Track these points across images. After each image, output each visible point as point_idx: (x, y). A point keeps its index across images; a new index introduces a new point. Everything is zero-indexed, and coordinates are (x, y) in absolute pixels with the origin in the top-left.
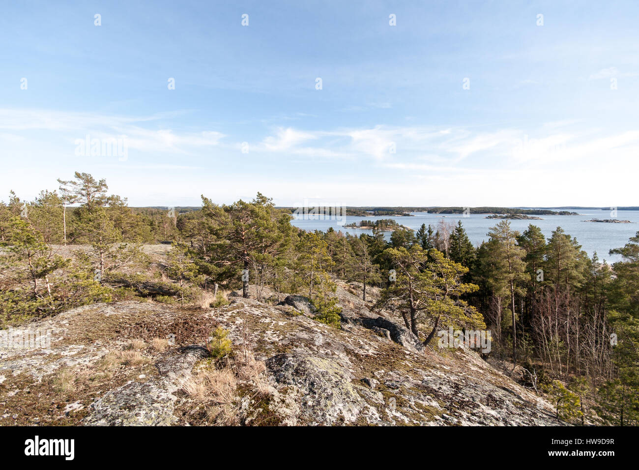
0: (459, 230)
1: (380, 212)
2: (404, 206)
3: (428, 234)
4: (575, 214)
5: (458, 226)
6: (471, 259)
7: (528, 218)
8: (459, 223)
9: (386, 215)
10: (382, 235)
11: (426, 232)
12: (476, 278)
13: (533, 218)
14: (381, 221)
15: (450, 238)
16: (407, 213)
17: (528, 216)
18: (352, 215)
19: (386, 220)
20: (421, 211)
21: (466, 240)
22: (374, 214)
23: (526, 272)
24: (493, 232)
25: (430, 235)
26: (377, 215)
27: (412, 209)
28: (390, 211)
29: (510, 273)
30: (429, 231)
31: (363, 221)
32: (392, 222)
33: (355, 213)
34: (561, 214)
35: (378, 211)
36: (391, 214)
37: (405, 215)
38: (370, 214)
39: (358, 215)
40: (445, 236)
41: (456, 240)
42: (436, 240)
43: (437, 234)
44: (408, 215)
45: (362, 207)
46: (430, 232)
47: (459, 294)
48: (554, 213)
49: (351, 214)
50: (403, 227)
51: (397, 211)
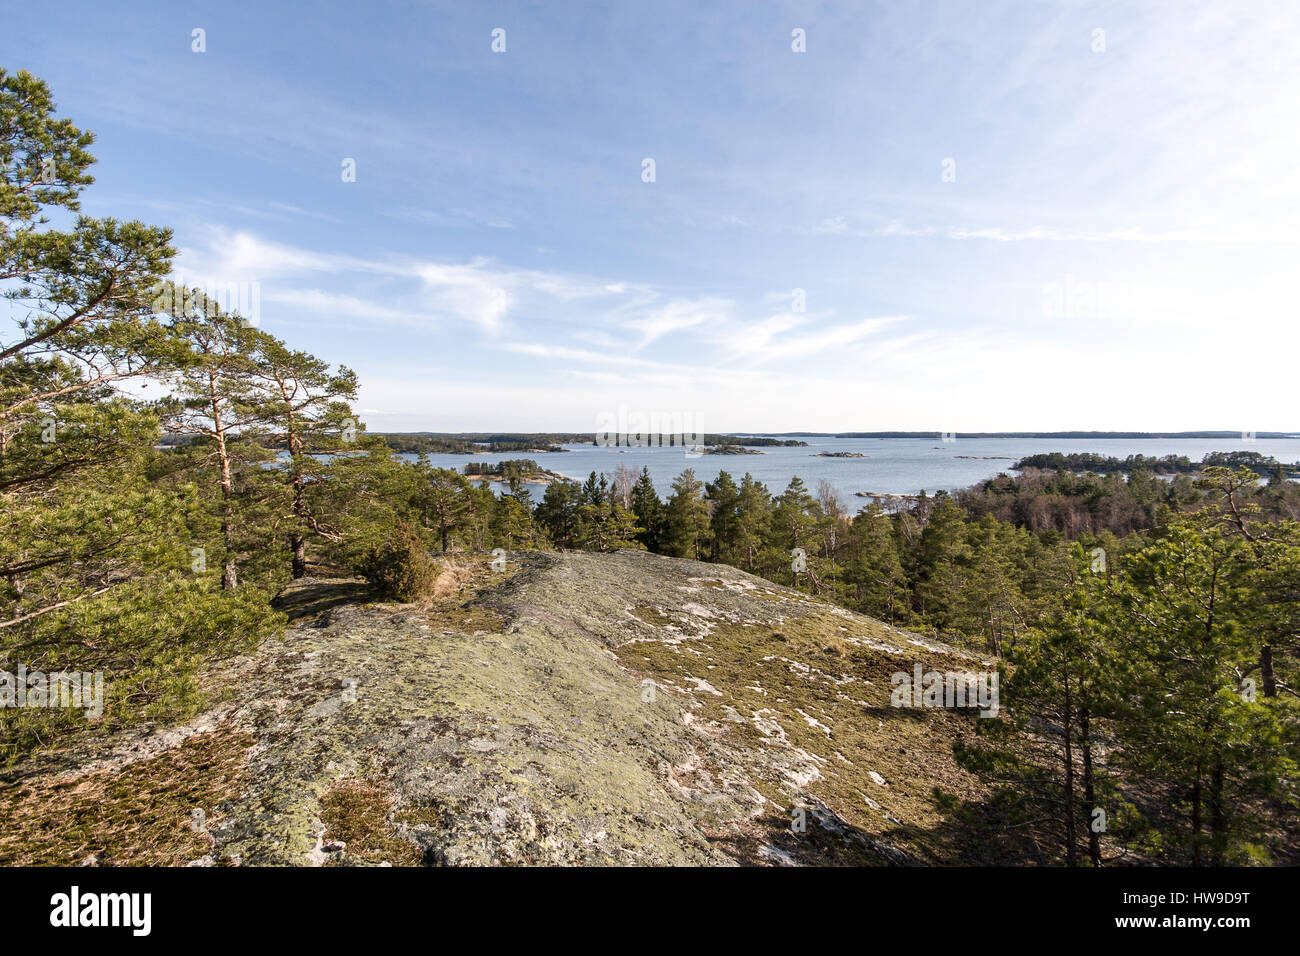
0: (645, 480)
1: (504, 444)
2: (548, 432)
3: (600, 487)
4: (804, 444)
5: (643, 475)
6: (659, 521)
7: (746, 453)
8: (645, 471)
9: (515, 449)
10: (527, 492)
11: (597, 485)
12: (664, 547)
13: (752, 452)
14: (508, 464)
15: (633, 493)
16: (556, 446)
17: (746, 448)
18: (443, 452)
19: (518, 461)
20: (582, 442)
21: (653, 495)
22: (492, 449)
23: (710, 529)
24: (677, 483)
25: (603, 488)
26: (497, 451)
27: (565, 438)
28: (525, 441)
29: (693, 531)
30: (601, 483)
31: (470, 465)
32: (529, 464)
33: (449, 446)
34: (789, 444)
35: (499, 442)
36: (526, 449)
37: (553, 450)
38: (483, 448)
39: (457, 452)
40: (626, 488)
41: (640, 494)
42: (612, 496)
43: (614, 487)
44: (559, 450)
45: (463, 435)
46: (603, 484)
47: (633, 536)
48: (778, 444)
49: (441, 449)
50: (552, 474)
51: (537, 443)
